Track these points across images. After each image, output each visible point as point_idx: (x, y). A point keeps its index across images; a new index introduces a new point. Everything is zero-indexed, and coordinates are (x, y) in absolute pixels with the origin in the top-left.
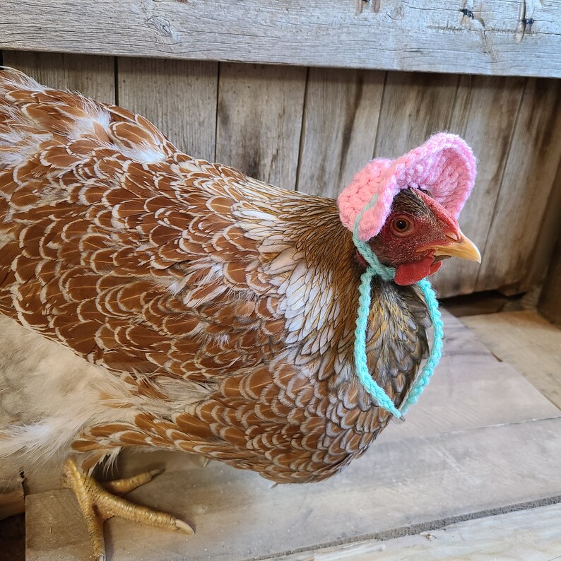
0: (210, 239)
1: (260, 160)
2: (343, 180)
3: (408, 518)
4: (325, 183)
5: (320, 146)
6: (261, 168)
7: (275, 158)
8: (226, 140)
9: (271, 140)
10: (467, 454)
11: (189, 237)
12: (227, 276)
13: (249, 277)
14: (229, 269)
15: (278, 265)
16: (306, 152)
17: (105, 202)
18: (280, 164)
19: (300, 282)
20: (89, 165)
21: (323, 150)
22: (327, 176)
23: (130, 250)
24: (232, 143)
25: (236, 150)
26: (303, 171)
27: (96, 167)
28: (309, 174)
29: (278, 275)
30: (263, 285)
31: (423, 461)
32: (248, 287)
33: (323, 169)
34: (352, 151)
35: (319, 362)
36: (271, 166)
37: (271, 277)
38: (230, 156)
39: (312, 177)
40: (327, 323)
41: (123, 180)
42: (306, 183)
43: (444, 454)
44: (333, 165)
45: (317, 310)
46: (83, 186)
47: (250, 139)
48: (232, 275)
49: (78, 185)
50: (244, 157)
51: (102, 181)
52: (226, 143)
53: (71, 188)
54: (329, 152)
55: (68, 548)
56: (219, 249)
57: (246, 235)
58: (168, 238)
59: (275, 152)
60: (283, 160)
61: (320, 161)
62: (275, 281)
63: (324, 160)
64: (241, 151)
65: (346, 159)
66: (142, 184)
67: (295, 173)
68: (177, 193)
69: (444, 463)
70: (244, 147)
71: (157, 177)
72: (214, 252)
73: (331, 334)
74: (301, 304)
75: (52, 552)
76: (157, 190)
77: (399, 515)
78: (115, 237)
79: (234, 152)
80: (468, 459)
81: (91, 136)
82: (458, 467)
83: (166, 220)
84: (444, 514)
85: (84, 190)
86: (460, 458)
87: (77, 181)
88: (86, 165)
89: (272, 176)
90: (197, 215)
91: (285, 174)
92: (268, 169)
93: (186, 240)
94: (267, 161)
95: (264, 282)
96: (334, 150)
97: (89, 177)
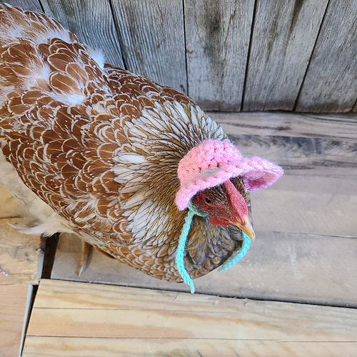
0: (91, 180)
1: (220, 19)
2: (294, 32)
3: (241, 289)
4: (277, 34)
5: (273, 7)
6: (221, 24)
7: (232, 17)
8: (191, 5)
9: (229, 4)
10: (307, 255)
11: (81, 177)
12: (97, 208)
13: (108, 212)
14: (98, 204)
15: (132, 202)
16: (260, 13)
17: (41, 140)
18: (237, 22)
19: (145, 212)
20: (34, 112)
21: (276, 10)
22: (279, 29)
23: (52, 177)
24: (196, 7)
25: (200, 12)
26: (256, 26)
27: (38, 113)
28: (262, 28)
29: (130, 209)
30: (117, 217)
31: (275, 252)
32: (107, 217)
33: (275, 24)
34: (304, 10)
35: (158, 249)
36: (230, 23)
37: (124, 211)
38: (195, 16)
39: (265, 30)
40: (163, 233)
41: (53, 123)
42: (260, 34)
43: (292, 250)
44: (285, 21)
45: (155, 227)
46: (32, 125)
47: (211, 4)
48: (99, 208)
49: (29, 124)
50: (206, 16)
51: (42, 123)
52: (191, 7)
53: (26, 125)
54: (282, 12)
55: (73, 254)
56: (95, 190)
57: (116, 179)
58: (70, 174)
59: (232, 13)
60: (240, 18)
61: (272, 18)
62: (126, 214)
63: (276, 18)
64: (204, 12)
65: (297, 17)
66: (64, 127)
67: (250, 28)
68: (83, 137)
69: (288, 257)
70: (206, 9)
71: (74, 120)
72: (91, 191)
73: (166, 238)
74: (144, 224)
75: (66, 254)
76: (71, 133)
77: (237, 285)
78: (45, 167)
79: (198, 14)
80: (306, 258)
81: (36, 88)
82: (294, 263)
83: (71, 160)
84: (264, 292)
85: (33, 127)
86: (300, 256)
87: (28, 121)
88: (33, 111)
89: (230, 30)
90: (89, 160)
91: (241, 28)
92: (227, 25)
93: (79, 178)
94: (226, 19)
95: (117, 215)
96: (287, 10)
97: (35, 120)
